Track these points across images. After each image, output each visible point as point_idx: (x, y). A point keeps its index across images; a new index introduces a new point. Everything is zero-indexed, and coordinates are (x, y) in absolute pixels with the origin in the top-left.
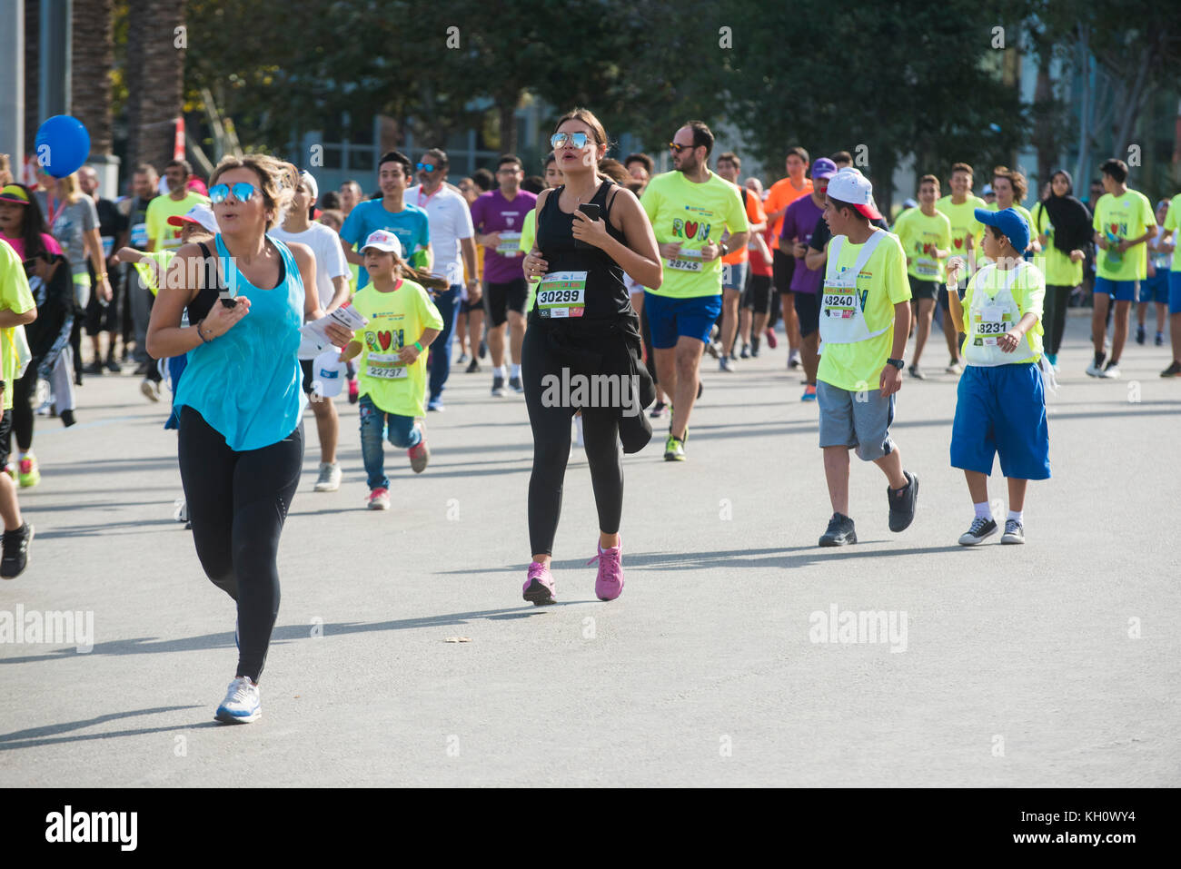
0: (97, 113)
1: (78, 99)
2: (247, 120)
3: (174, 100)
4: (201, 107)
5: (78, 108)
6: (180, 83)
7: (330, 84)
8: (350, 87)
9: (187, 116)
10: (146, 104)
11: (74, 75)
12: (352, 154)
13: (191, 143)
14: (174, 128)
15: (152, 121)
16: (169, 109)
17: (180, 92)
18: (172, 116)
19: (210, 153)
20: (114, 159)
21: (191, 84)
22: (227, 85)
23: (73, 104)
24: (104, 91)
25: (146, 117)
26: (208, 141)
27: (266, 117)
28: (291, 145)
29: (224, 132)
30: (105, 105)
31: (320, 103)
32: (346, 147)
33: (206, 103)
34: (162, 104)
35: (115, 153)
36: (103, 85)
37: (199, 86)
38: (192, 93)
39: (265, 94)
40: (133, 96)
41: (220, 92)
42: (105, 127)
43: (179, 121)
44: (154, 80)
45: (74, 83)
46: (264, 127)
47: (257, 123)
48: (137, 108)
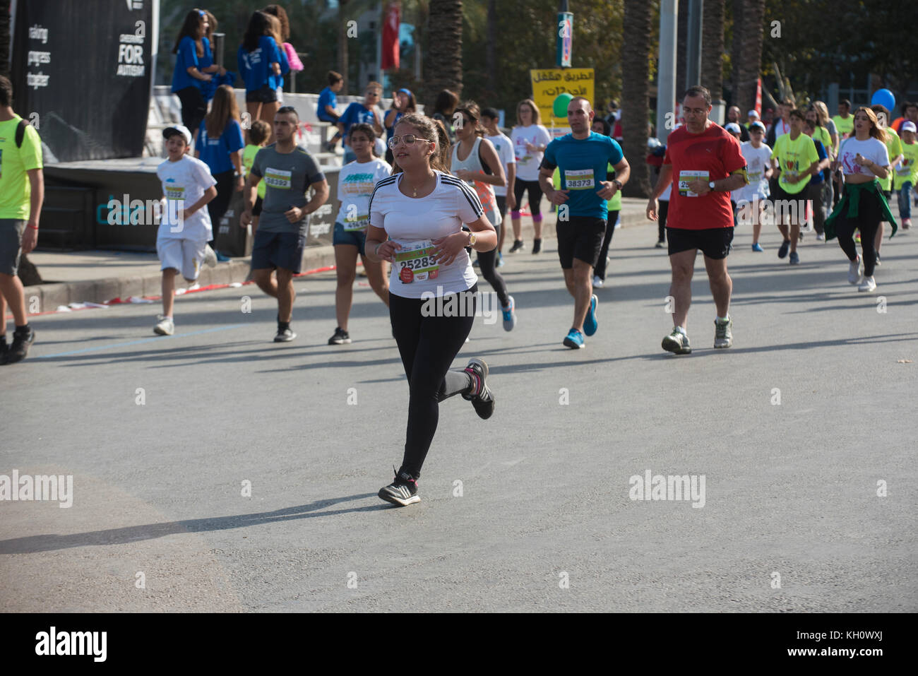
0: (714, 78)
1: (705, 70)
2: (798, 79)
3: (756, 69)
4: (773, 72)
5: (705, 76)
6: (760, 60)
7: (844, 57)
8: (854, 59)
9: (764, 78)
10: (741, 72)
11: (703, 58)
12: (855, 95)
13: (766, 91)
14: (756, 85)
15: (744, 81)
16: (754, 74)
17: (760, 65)
18: (756, 77)
19: (776, 97)
20: (722, 102)
21: (766, 60)
22: (787, 59)
23: (702, 74)
24: (718, 66)
25: (741, 78)
26: (776, 90)
27: (808, 76)
28: (822, 91)
29: (785, 85)
30: (719, 73)
31: (838, 68)
32: (852, 91)
33: (776, 70)
34: (750, 71)
35: (724, 99)
36: (718, 63)
37: (771, 61)
38: (768, 66)
39: (807, 64)
40: (735, 68)
41: (783, 64)
42: (719, 85)
43: (759, 81)
44: (745, 59)
45: (703, 62)
46: (807, 82)
47: (804, 79)
48: (736, 74)
